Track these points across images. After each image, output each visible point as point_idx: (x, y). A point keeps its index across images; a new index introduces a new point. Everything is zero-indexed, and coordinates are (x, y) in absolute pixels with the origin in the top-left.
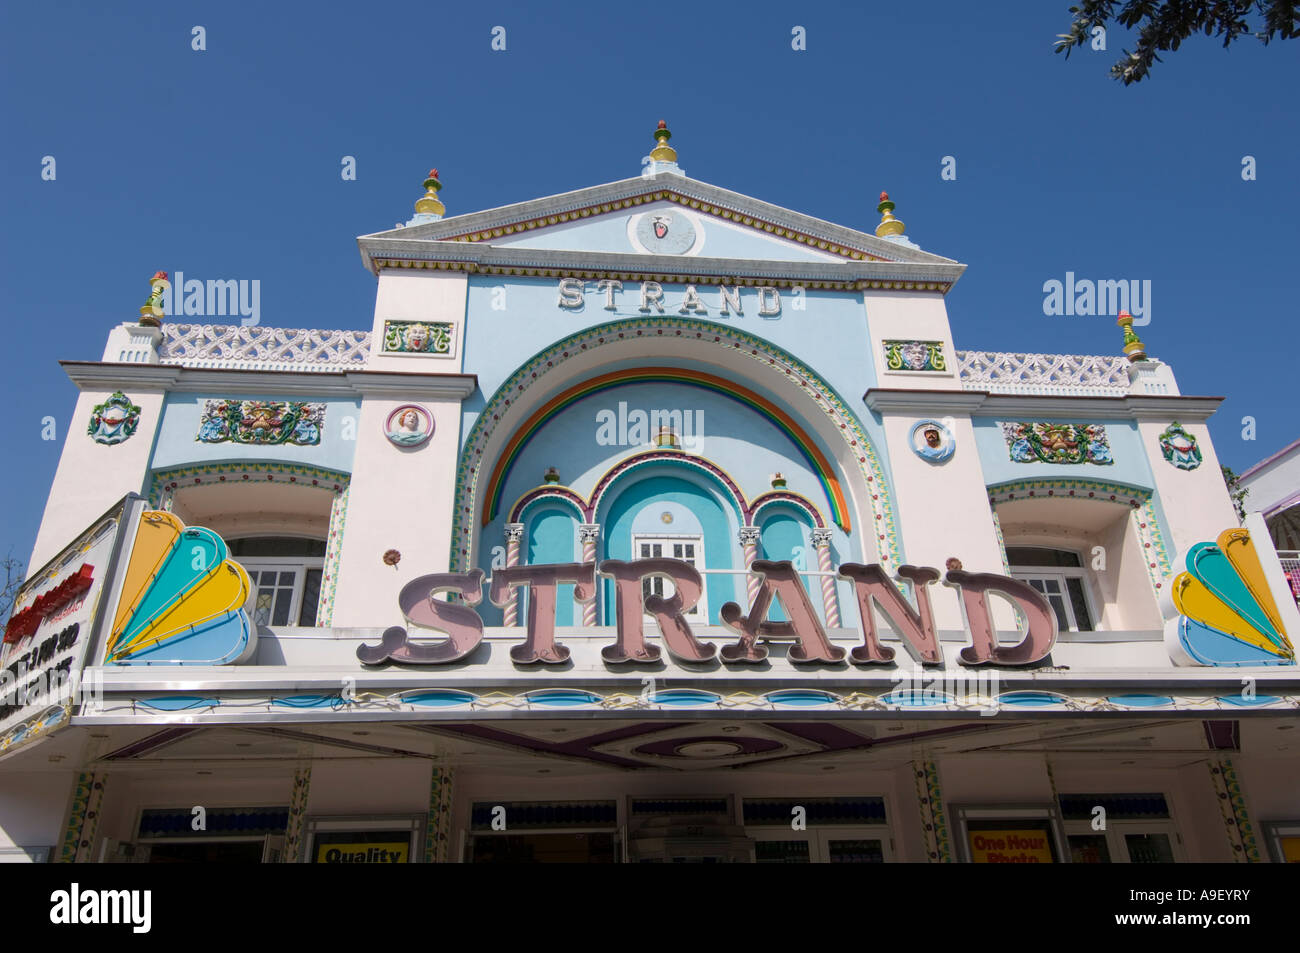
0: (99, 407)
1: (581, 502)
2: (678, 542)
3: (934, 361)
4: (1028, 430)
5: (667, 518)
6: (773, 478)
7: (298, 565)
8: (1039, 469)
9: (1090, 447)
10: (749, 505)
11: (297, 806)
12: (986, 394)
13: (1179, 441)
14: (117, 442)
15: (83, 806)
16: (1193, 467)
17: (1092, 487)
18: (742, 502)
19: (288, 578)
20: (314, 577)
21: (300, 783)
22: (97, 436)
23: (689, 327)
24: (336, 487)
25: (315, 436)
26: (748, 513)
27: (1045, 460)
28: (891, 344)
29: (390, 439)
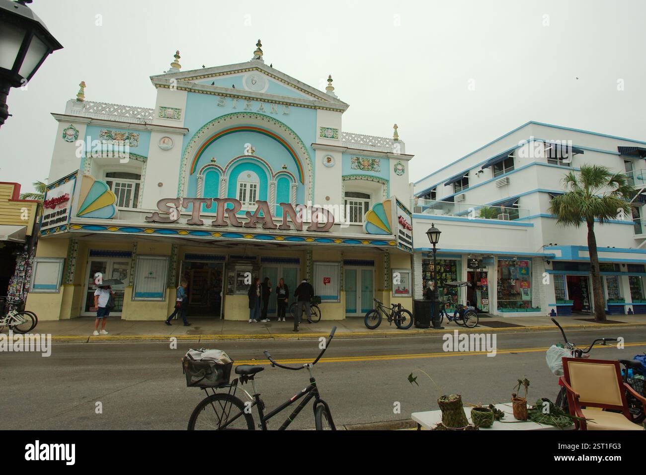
0: (65, 129)
1: (221, 169)
2: (252, 184)
3: (335, 135)
4: (358, 159)
5: (249, 176)
6: (283, 166)
7: (133, 182)
8: (359, 172)
9: (375, 167)
10: (274, 174)
11: (134, 251)
12: (347, 148)
13: (400, 167)
14: (72, 142)
15: (73, 248)
16: (401, 175)
17: (373, 179)
18: (272, 173)
19: (130, 186)
20: (138, 185)
21: (135, 246)
22: (66, 139)
23: (260, 116)
24: (143, 161)
25: (136, 144)
26: (273, 177)
27: (361, 169)
28: (323, 129)
29: (160, 147)
